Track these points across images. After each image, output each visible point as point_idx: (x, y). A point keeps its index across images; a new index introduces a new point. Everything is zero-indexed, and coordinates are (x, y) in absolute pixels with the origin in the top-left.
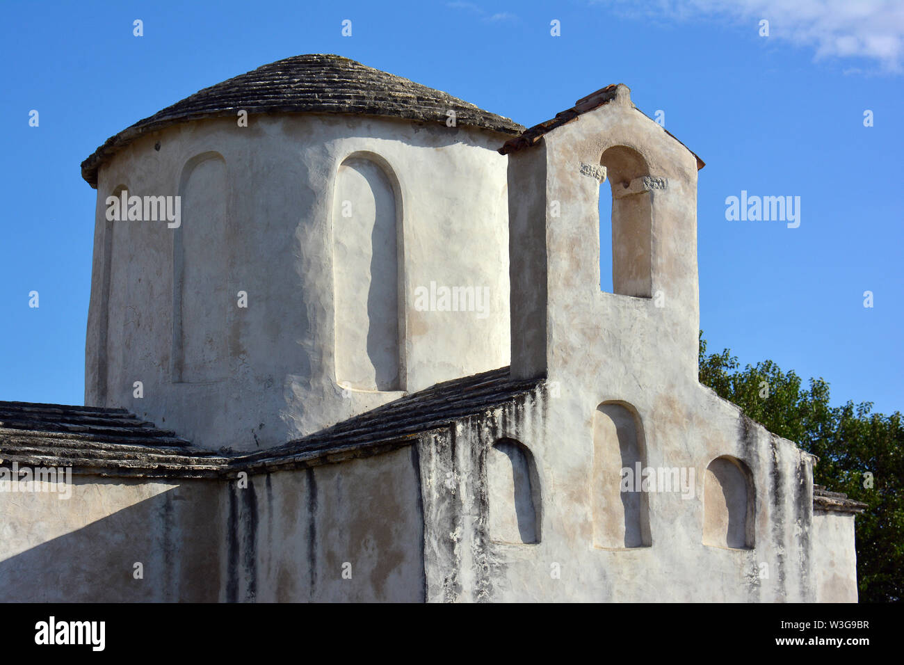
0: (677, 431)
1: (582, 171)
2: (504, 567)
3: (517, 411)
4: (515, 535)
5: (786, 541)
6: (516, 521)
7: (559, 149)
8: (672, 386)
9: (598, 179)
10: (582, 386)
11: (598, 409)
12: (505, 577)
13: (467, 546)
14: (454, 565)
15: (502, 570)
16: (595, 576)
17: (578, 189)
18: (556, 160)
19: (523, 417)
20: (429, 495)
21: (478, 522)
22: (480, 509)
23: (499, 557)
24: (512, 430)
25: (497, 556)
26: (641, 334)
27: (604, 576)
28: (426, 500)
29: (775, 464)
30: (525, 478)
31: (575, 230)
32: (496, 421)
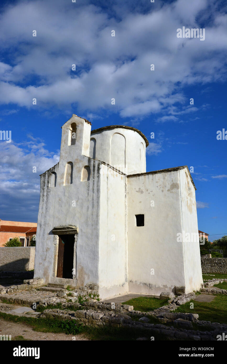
2: (50, 191)
4: (53, 186)
5: (95, 178)
8: (78, 157)
10: (64, 161)
11: (67, 164)
13: (46, 189)
14: (44, 192)
16: (63, 190)
17: (66, 132)
18: (63, 129)
21: (47, 185)
24: (54, 171)
26: (73, 150)
29: (94, 165)
31: (65, 138)
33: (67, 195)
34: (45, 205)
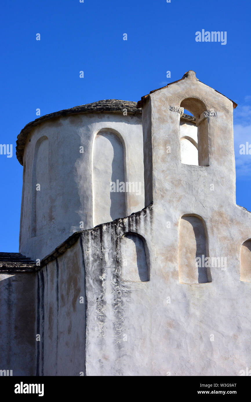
0: (225, 227)
1: (170, 110)
2: (129, 292)
3: (136, 220)
4: (137, 277)
6: (138, 271)
7: (158, 100)
8: (221, 206)
9: (179, 113)
10: (172, 207)
11: (181, 218)
12: (130, 297)
13: (109, 282)
14: (102, 291)
15: (128, 293)
16: (180, 296)
17: (168, 118)
18: (157, 105)
19: (140, 222)
20: (88, 258)
21: (115, 271)
22: (116, 265)
23: (127, 287)
24: (134, 228)
25: (125, 287)
26: (204, 183)
27: (185, 296)
28: (86, 261)
30: (143, 251)
31: (167, 136)
32: (125, 224)
33: (198, 313)
34: (110, 338)
